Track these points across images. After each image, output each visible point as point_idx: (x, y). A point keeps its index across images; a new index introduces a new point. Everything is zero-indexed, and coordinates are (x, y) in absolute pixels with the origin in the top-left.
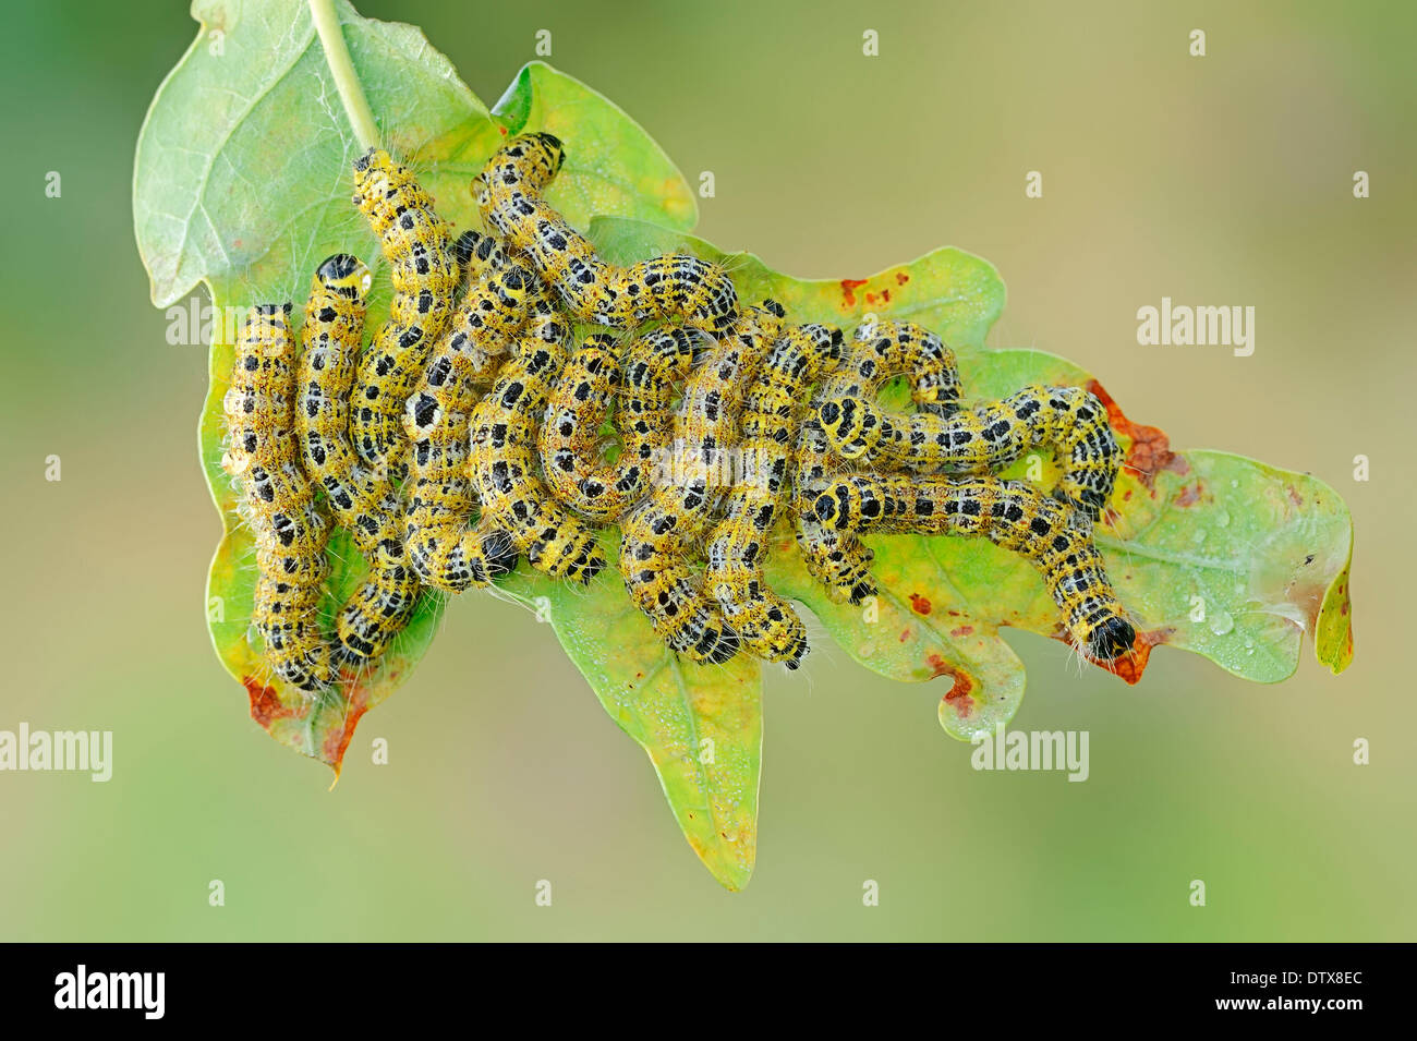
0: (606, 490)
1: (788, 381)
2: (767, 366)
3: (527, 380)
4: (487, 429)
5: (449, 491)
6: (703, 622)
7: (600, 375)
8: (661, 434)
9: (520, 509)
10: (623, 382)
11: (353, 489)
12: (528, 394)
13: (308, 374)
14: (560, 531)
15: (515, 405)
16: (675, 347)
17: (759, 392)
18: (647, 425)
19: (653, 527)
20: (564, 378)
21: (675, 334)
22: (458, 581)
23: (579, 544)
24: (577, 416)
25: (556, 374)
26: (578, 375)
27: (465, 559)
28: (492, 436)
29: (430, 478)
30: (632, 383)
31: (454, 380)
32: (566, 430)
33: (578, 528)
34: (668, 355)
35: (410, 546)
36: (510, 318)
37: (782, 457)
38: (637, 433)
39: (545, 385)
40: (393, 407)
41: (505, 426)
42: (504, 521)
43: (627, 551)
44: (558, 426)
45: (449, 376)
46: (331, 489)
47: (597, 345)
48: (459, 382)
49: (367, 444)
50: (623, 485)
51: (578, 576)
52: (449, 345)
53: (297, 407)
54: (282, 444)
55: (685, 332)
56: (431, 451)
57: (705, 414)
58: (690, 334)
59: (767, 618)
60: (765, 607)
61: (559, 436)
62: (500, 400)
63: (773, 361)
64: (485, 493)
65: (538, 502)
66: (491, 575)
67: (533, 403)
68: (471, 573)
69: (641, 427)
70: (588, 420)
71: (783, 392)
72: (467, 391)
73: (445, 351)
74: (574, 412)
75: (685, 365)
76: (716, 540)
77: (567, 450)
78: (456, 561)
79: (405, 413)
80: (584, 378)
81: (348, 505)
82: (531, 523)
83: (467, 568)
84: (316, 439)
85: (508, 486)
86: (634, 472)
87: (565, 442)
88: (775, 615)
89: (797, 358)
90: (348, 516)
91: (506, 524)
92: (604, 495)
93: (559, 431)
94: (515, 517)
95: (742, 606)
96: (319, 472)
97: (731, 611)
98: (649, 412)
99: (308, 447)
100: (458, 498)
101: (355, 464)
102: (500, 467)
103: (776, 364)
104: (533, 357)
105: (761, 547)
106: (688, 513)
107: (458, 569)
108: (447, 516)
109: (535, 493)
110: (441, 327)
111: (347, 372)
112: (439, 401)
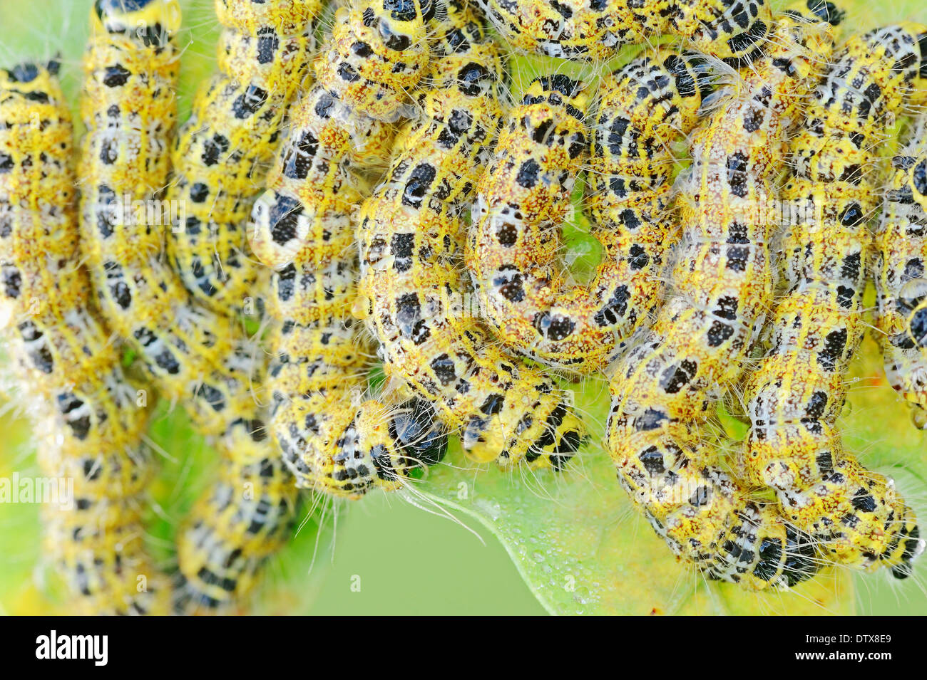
0: (579, 326)
1: (853, 126)
2: (817, 105)
3: (440, 158)
4: (383, 242)
5: (331, 339)
6: (754, 531)
7: (555, 144)
8: (662, 226)
9: (443, 368)
10: (593, 149)
11: (181, 344)
12: (445, 181)
13: (95, 173)
14: (510, 397)
15: (425, 200)
16: (671, 87)
17: (808, 148)
18: (637, 215)
19: (661, 383)
20: (498, 152)
21: (669, 63)
22: (355, 481)
23: (541, 414)
24: (524, 213)
25: (486, 143)
26: (520, 147)
27: (363, 447)
28: (392, 252)
29: (299, 320)
30: (607, 150)
31: (324, 168)
32: (507, 236)
33: (538, 388)
34: (661, 100)
35: (277, 427)
36: (400, 67)
37: (855, 248)
38: (623, 228)
39: (470, 161)
40: (235, 211)
41: (411, 236)
42: (420, 386)
43: (620, 422)
44: (494, 230)
45: (316, 161)
46: (147, 345)
47: (546, 95)
48: (333, 168)
49: (198, 271)
50: (607, 316)
51: (543, 461)
52: (311, 110)
53: (82, 223)
54: (63, 283)
55: (686, 59)
56: (299, 277)
57: (728, 188)
58: (694, 63)
59: (851, 509)
60: (846, 491)
61: (497, 245)
62: (401, 192)
63: (827, 95)
64: (388, 342)
65: (472, 353)
66: (405, 472)
67: (453, 194)
68: (373, 470)
69: (629, 218)
70: (542, 216)
71: (846, 143)
72: (347, 182)
73: (305, 121)
74: (516, 206)
75: (690, 113)
76: (758, 390)
77: (511, 267)
78: (350, 449)
79: (253, 221)
80: (529, 152)
81: (174, 370)
82: (463, 387)
83: (367, 461)
84: (116, 272)
85: (422, 331)
86: (622, 293)
87: (506, 254)
88: (863, 503)
89: (864, 87)
90: (174, 386)
91: (424, 391)
92: (576, 336)
93: (496, 238)
94: (436, 380)
95: (809, 492)
96: (126, 321)
97: (792, 502)
98: (639, 194)
99: (104, 284)
100: (347, 349)
101: (182, 303)
102: (409, 303)
103: (831, 100)
104: (446, 121)
105: (832, 396)
106: (714, 353)
107: (352, 463)
108: (333, 376)
109: (465, 338)
110: (295, 83)
111: (157, 161)
112: (304, 202)
